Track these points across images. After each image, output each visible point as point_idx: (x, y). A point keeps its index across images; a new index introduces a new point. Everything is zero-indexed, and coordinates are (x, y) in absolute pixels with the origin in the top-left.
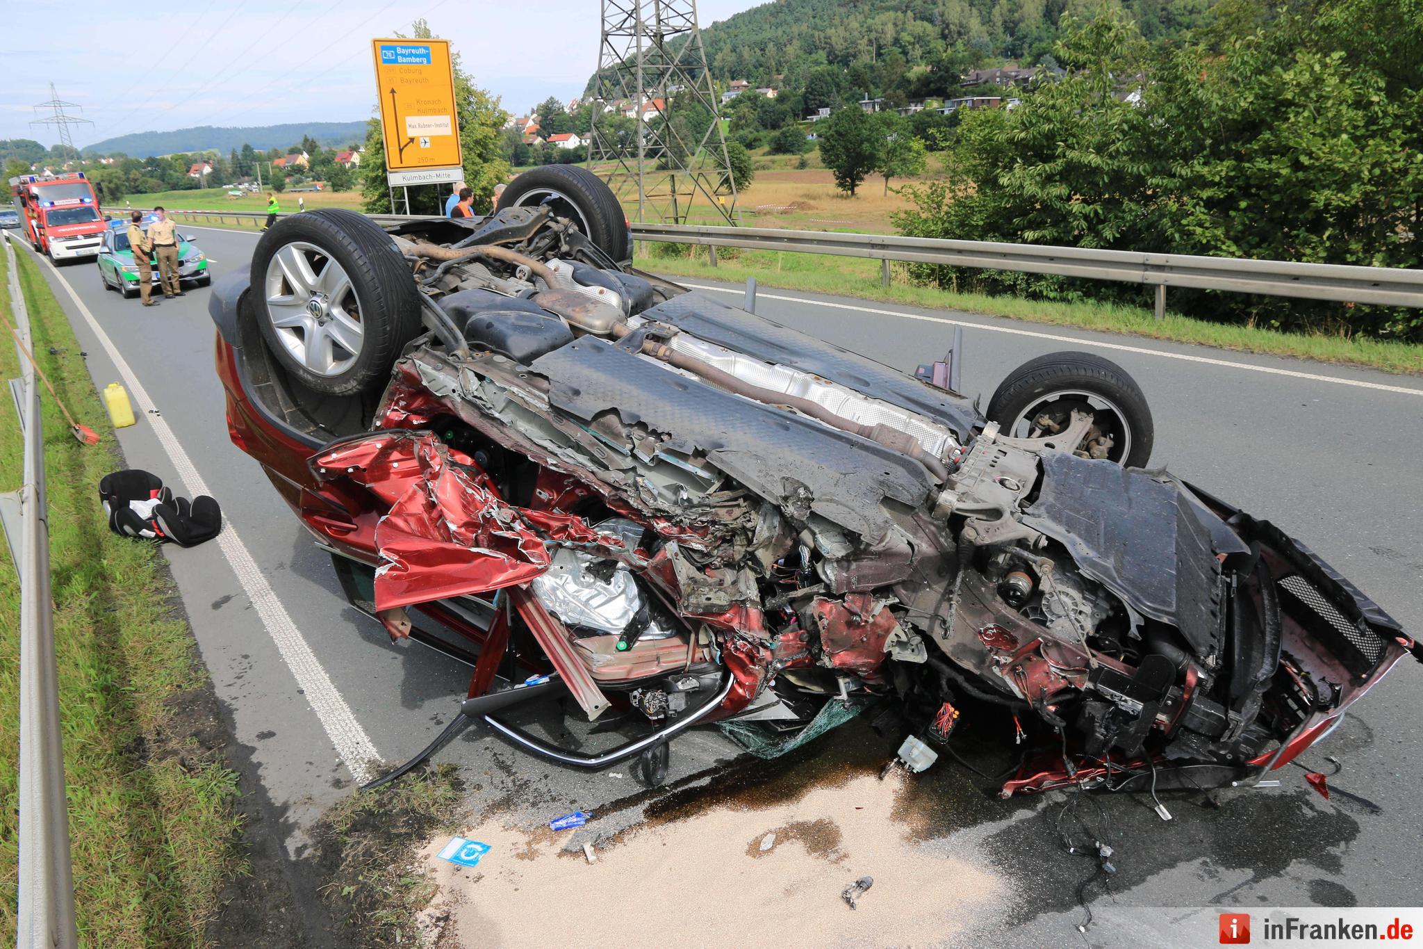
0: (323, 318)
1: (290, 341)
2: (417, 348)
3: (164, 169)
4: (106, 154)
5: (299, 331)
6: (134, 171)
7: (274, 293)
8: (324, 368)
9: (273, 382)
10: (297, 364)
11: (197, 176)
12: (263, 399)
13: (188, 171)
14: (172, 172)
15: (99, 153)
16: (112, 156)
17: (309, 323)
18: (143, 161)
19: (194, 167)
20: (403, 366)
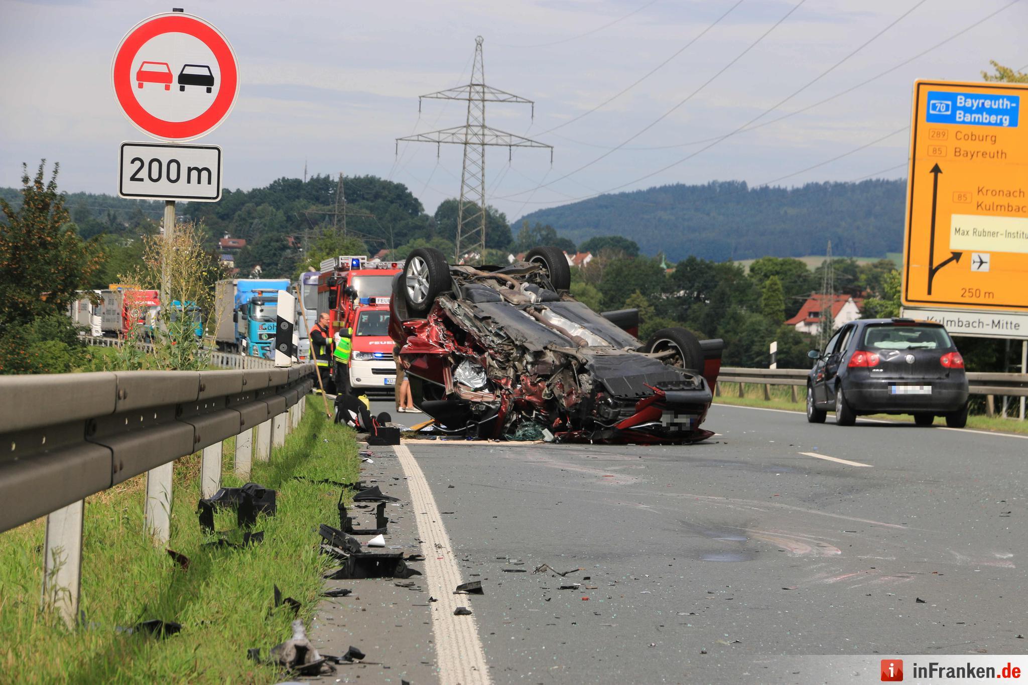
0: (420, 283)
1: (411, 292)
2: (444, 295)
3: (722, 299)
4: (578, 237)
5: (413, 288)
6: (637, 296)
7: (410, 275)
8: (417, 301)
9: (405, 310)
10: (411, 300)
11: (814, 330)
12: (400, 313)
13: (791, 313)
14: (743, 311)
15: (561, 234)
16: (593, 247)
17: (417, 285)
18: (668, 268)
19: (817, 302)
20: (436, 299)
